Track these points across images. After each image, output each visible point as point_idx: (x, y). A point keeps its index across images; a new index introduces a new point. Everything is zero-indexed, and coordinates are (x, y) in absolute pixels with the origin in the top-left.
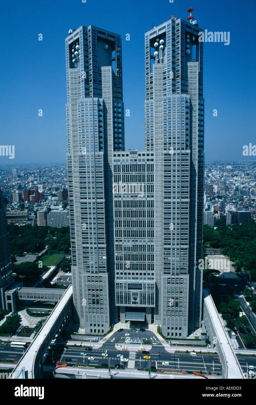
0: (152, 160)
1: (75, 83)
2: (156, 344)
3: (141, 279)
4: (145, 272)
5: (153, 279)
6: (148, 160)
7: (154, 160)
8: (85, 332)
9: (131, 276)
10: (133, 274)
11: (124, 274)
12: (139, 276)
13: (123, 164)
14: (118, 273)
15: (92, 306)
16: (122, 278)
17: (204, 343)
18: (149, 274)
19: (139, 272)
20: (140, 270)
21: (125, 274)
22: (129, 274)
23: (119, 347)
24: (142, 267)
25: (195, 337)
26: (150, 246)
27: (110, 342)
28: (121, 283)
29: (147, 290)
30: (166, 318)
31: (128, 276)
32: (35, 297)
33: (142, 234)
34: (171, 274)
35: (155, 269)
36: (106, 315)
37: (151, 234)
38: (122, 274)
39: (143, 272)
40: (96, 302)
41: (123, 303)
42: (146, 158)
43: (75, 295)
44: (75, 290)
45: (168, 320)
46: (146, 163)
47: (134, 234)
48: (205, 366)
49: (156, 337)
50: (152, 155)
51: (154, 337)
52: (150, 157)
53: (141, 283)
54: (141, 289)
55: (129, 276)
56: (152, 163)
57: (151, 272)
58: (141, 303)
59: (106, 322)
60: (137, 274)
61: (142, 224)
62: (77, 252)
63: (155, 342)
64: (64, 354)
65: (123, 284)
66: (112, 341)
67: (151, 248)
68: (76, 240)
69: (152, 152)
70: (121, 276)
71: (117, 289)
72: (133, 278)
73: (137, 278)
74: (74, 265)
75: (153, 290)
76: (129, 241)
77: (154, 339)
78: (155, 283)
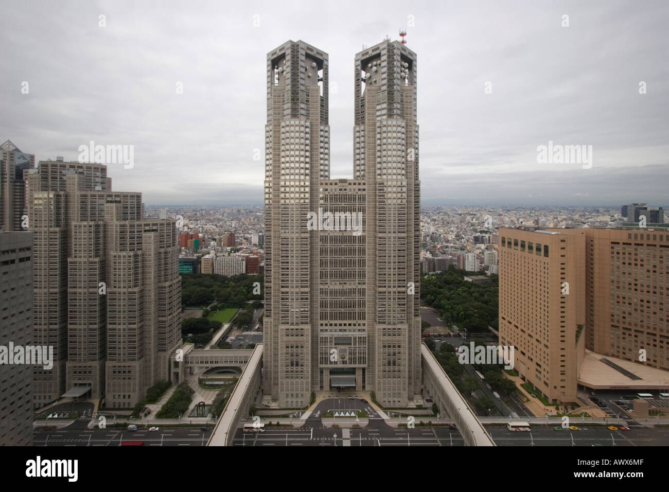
0: (364, 190)
1: (279, 102)
2: (373, 416)
3: (350, 331)
4: (354, 322)
5: (364, 330)
6: (359, 190)
7: (366, 190)
8: (279, 407)
9: (338, 328)
10: (340, 325)
11: (329, 325)
12: (347, 327)
13: (331, 193)
14: (322, 325)
15: (290, 369)
16: (326, 330)
17: (431, 412)
18: (359, 325)
19: (347, 322)
20: (349, 319)
21: (331, 325)
22: (336, 325)
23: (327, 423)
24: (351, 316)
25: (417, 405)
26: (360, 289)
27: (315, 417)
28: (326, 336)
29: (357, 346)
30: (382, 382)
31: (333, 327)
32: (211, 362)
33: (351, 275)
34: (387, 323)
35: (366, 319)
36: (307, 380)
37: (362, 275)
38: (326, 325)
39: (352, 322)
40: (295, 363)
41: (327, 364)
42: (357, 187)
43: (267, 356)
44: (266, 349)
45: (384, 383)
46: (357, 193)
47: (343, 275)
48: (439, 442)
49: (371, 407)
50: (364, 184)
51: (369, 408)
52: (362, 187)
53: (351, 336)
54: (351, 344)
55: (336, 328)
56: (364, 193)
57: (361, 322)
58: (350, 363)
59: (307, 390)
60: (345, 325)
61: (352, 263)
62: (272, 298)
63: (371, 414)
64: (257, 437)
65: (329, 338)
66: (317, 416)
67: (362, 292)
68: (272, 285)
69: (363, 181)
70: (326, 328)
71: (320, 345)
72: (340, 330)
73: (345, 330)
74: (267, 316)
75: (366, 345)
76: (335, 284)
77: (369, 410)
78: (366, 336)
